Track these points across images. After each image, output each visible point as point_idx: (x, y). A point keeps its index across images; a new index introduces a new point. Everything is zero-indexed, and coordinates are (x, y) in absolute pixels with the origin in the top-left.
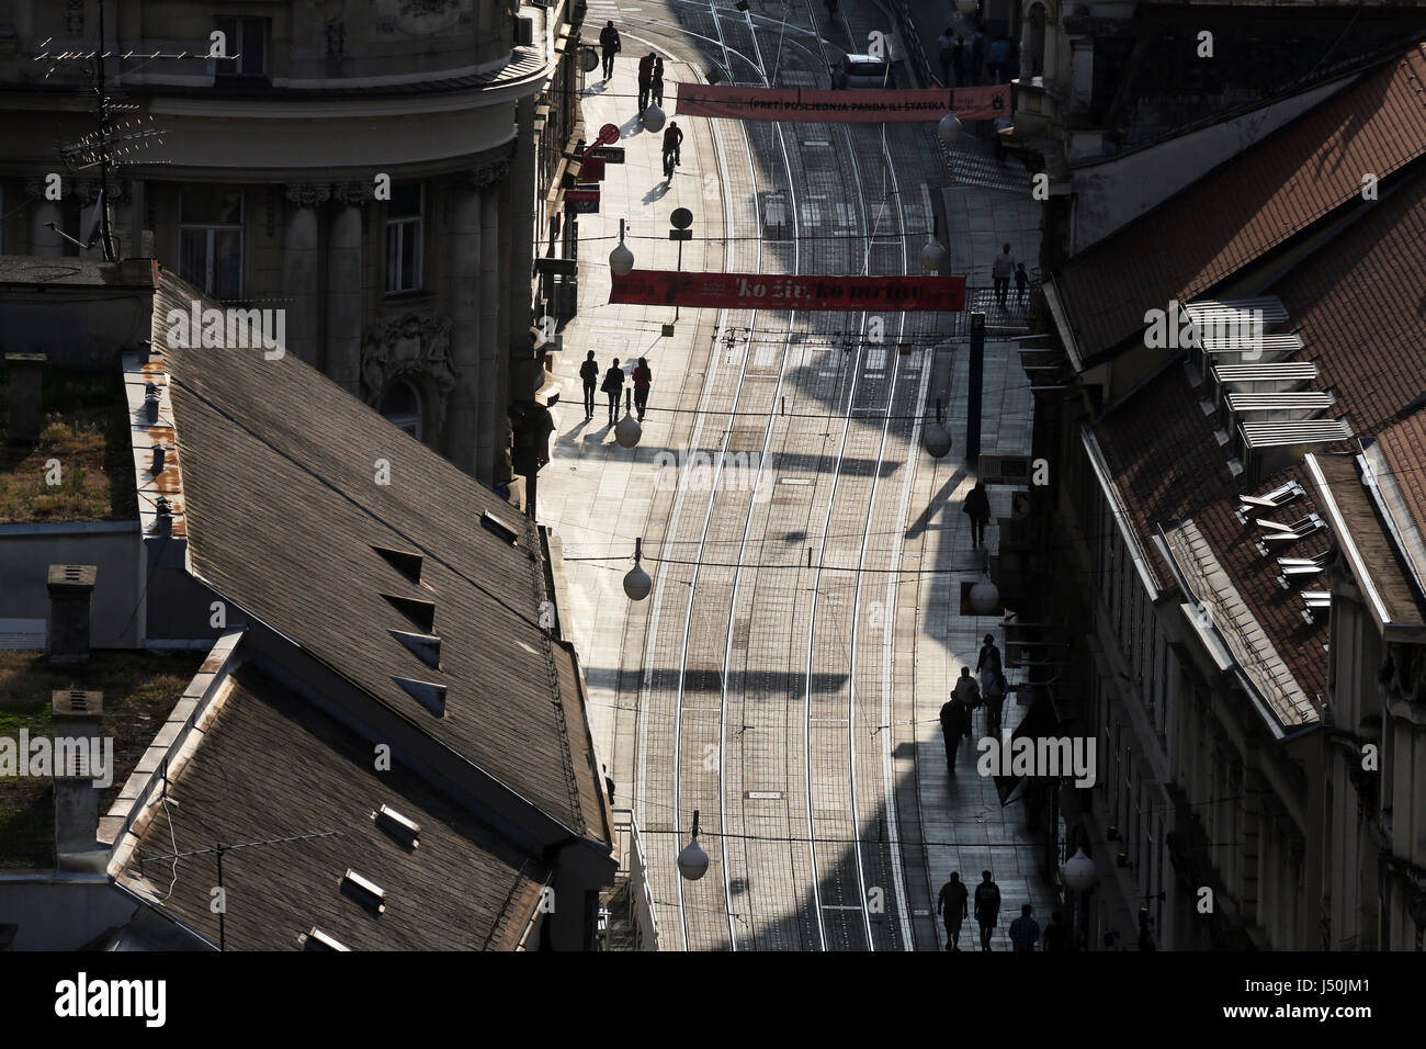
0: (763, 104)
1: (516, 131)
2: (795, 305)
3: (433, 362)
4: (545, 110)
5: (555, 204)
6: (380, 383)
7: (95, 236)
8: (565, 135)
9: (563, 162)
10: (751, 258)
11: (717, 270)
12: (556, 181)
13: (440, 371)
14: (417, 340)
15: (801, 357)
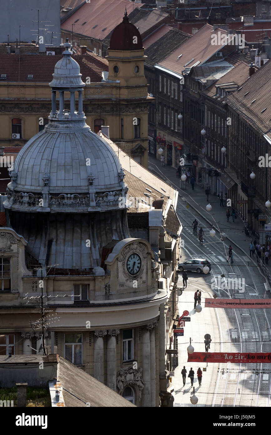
0: (230, 304)
1: (159, 313)
2: (241, 361)
3: (138, 381)
4: (167, 307)
5: (171, 334)
6: (122, 387)
7: (41, 348)
8: (173, 314)
9: (173, 322)
10: (229, 348)
11: (218, 352)
12: (171, 327)
13: (139, 383)
14: (133, 374)
15: (244, 376)
